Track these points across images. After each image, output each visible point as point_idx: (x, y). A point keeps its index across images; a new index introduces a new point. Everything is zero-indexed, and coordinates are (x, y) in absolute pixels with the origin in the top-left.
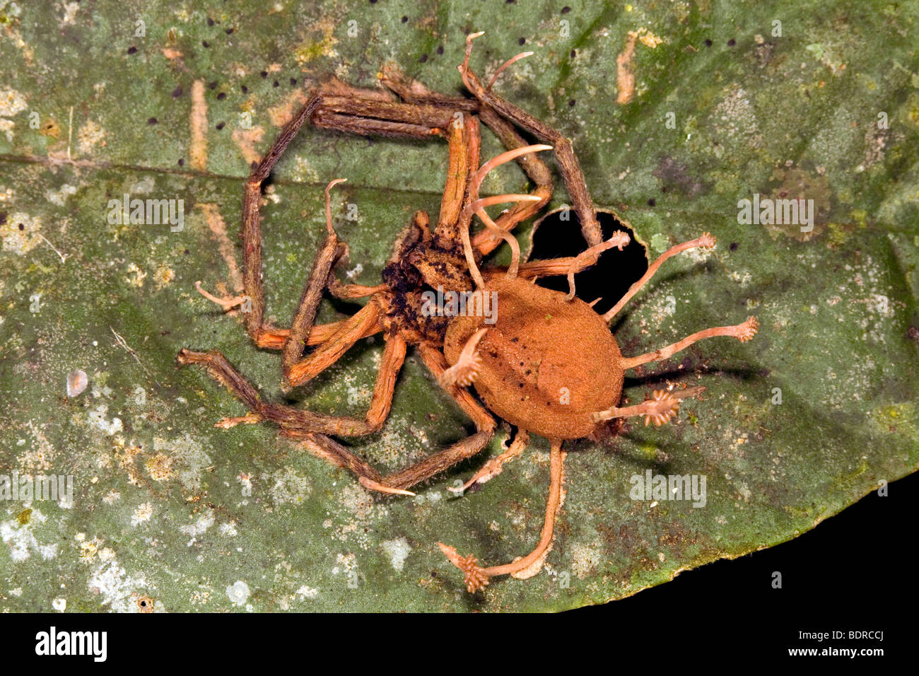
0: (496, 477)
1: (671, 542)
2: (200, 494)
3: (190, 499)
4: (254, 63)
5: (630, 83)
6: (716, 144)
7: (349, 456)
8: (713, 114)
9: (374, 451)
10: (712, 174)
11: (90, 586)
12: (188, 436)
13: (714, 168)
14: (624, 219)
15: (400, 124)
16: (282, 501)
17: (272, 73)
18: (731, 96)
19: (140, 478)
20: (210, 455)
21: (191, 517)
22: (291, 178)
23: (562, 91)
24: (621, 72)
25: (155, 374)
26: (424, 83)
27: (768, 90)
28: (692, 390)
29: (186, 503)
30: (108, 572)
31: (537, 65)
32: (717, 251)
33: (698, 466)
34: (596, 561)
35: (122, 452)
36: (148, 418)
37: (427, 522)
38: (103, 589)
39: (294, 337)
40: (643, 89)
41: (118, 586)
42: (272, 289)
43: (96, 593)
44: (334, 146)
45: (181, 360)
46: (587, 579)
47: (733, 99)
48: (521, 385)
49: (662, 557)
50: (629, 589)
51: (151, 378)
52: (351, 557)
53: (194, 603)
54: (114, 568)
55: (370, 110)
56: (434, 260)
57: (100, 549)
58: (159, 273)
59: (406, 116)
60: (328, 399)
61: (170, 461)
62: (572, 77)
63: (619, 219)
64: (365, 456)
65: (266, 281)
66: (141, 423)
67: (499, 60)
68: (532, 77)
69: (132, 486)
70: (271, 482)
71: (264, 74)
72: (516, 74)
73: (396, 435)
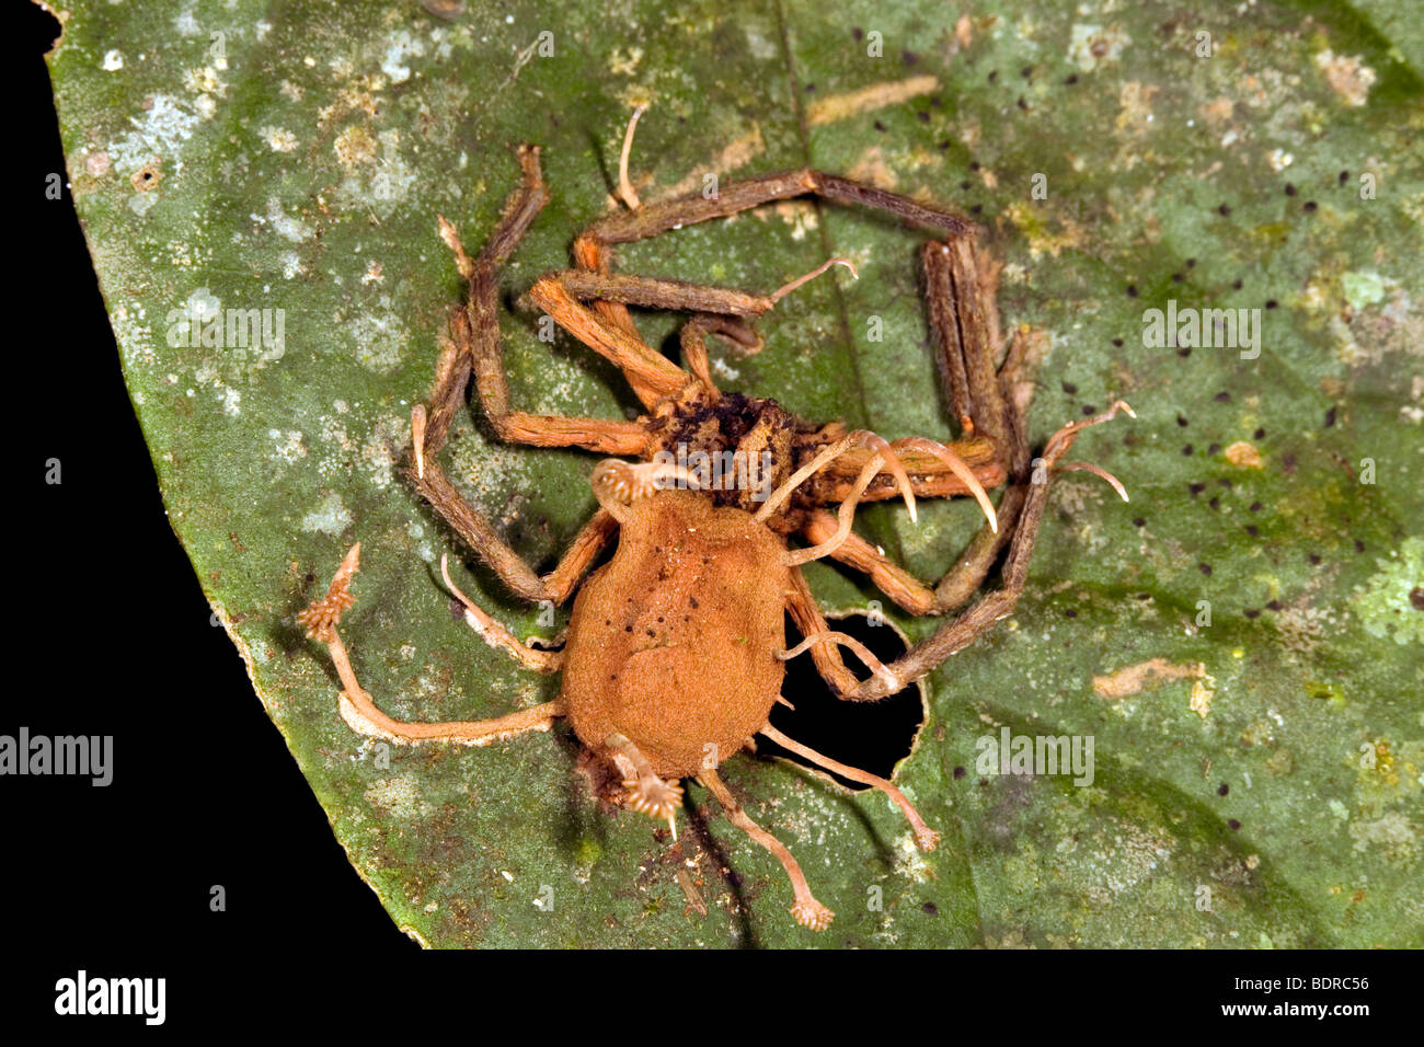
0: (481, 638)
1: (459, 915)
2: (334, 213)
3: (321, 201)
4: (988, 150)
5: (1128, 687)
6: (1076, 838)
7: (450, 406)
8: (1120, 822)
9: (469, 448)
10: (1030, 846)
11: (152, 95)
12: (413, 178)
13: (1039, 846)
14: (921, 737)
15: (962, 368)
16: (356, 333)
17: (981, 177)
18: (1155, 841)
19: (331, 122)
20: (395, 215)
21: (295, 208)
22: (835, 249)
23: (1084, 597)
24: (1140, 669)
25: (491, 114)
26: (1033, 400)
27: (1181, 892)
28: (697, 896)
29: (313, 196)
30: (180, 114)
31: (1112, 553)
32: (917, 885)
33: (584, 930)
34: (398, 812)
35: (362, 89)
36: (422, 115)
37: (385, 548)
38: (154, 113)
39: (602, 277)
40: (1125, 711)
41: (163, 134)
42: (664, 250)
43: (144, 106)
44: (901, 293)
45: (522, 149)
46: (367, 805)
47: (1150, 845)
48: (629, 629)
49: (432, 907)
50: (368, 870)
51: (483, 110)
52: (302, 452)
53: (170, 247)
54: (189, 121)
55: (971, 316)
56: (778, 445)
57: (212, 96)
58: (639, 90)
59: (978, 373)
60: (526, 365)
61: (367, 159)
62: (1110, 604)
63: (920, 731)
64: (457, 436)
65: (674, 240)
66: (413, 105)
67: (1102, 497)
68: (1092, 550)
69: (316, 114)
70: (380, 312)
71: (975, 166)
72: (1089, 527)
73: (502, 476)
